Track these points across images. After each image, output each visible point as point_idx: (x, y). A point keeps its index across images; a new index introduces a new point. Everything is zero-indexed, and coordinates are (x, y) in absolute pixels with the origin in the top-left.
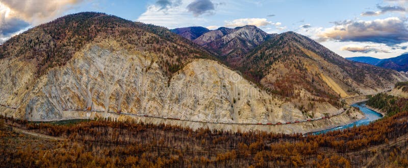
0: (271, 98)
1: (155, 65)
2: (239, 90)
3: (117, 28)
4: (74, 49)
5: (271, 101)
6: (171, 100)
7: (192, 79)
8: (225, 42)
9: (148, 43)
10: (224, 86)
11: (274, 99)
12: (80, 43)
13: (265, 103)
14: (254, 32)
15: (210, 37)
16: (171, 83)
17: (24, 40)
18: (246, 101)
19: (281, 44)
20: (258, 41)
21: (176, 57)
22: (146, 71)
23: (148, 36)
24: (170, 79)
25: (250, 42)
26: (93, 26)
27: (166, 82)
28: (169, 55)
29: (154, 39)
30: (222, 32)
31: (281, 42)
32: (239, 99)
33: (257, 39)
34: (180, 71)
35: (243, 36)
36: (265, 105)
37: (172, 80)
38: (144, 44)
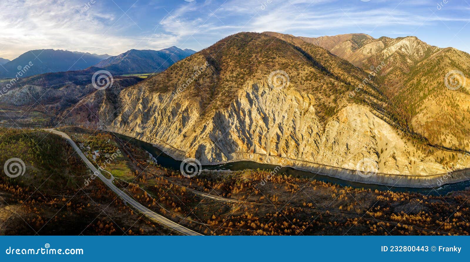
0: (416, 150)
1: (312, 109)
2: (387, 140)
3: (277, 59)
4: (236, 86)
5: (415, 153)
6: (325, 147)
7: (346, 126)
8: (385, 57)
9: (307, 80)
10: (374, 137)
11: (418, 151)
12: (242, 78)
13: (410, 155)
14: (415, 44)
15: (371, 49)
16: (327, 129)
17: (187, 69)
18: (392, 153)
19: (436, 71)
20: (418, 56)
21: (333, 97)
22: (304, 114)
23: (306, 71)
24: (325, 124)
25: (410, 57)
26: (254, 55)
27: (322, 129)
28: (326, 95)
29: (312, 74)
30: (383, 42)
31: (437, 68)
32: (386, 150)
33: (417, 53)
34: (335, 116)
35: (403, 50)
36: (408, 158)
37: (327, 126)
38: (303, 82)
